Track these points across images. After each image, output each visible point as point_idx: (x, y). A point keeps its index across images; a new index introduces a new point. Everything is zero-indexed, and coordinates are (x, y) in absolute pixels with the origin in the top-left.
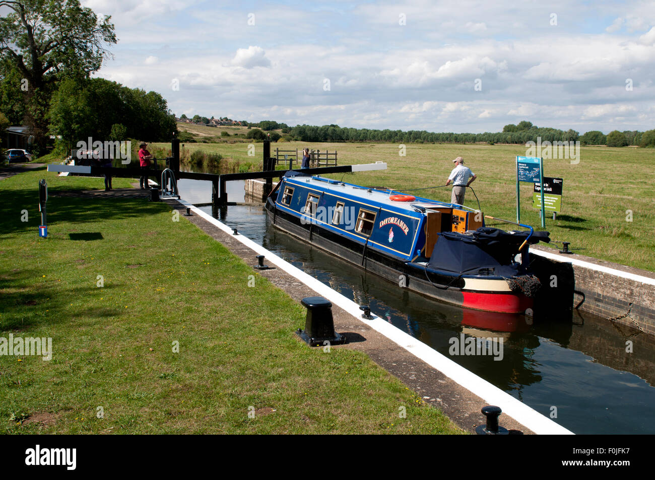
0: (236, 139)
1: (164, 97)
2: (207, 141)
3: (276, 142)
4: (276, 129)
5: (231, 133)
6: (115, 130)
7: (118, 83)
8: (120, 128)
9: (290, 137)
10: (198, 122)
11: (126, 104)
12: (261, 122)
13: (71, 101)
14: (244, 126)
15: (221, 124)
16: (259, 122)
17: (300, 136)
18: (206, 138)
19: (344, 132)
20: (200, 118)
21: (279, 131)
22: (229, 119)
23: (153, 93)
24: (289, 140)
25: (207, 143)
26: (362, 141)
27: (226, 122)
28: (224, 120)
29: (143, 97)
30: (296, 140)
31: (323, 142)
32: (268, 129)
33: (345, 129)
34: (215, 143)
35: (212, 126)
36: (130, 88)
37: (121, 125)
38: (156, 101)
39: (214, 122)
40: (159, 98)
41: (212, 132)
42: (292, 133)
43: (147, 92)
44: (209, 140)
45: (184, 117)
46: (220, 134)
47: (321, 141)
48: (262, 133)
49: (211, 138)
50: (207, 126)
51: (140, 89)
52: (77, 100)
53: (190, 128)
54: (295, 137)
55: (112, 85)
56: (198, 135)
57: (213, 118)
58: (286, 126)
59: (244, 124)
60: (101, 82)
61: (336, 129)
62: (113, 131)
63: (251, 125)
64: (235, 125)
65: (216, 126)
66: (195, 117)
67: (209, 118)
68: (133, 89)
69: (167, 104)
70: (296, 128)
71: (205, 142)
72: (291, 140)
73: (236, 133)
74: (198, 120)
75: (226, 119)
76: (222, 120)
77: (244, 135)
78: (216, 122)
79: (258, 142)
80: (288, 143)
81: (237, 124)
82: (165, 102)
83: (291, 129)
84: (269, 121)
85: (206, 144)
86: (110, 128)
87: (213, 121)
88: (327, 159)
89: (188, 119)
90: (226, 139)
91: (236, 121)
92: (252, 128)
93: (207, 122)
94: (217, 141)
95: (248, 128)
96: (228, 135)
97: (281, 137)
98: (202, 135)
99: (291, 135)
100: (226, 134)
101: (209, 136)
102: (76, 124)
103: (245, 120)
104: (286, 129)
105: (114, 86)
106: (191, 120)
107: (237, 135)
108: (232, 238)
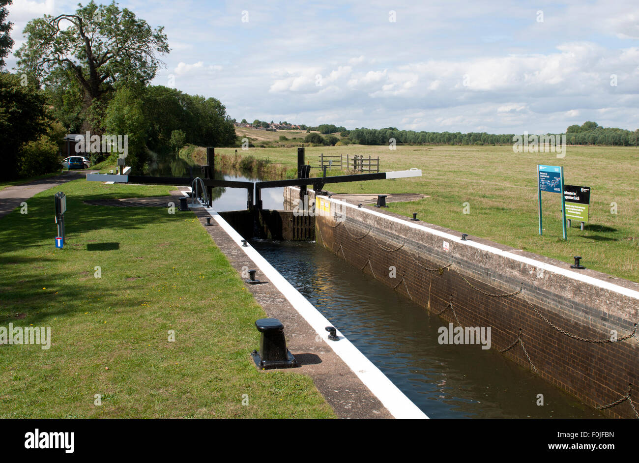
0: (294, 143)
1: (223, 104)
2: (265, 145)
3: (334, 145)
4: (335, 132)
5: (290, 137)
6: (175, 136)
7: (178, 90)
8: (180, 134)
9: (348, 141)
10: (258, 126)
11: (185, 111)
12: (320, 126)
13: (126, 109)
14: (303, 130)
15: (281, 128)
16: (318, 126)
17: (358, 139)
18: (264, 143)
19: (402, 135)
20: (260, 122)
21: (337, 135)
22: (288, 123)
23: (212, 100)
24: (346, 144)
25: (264, 147)
26: (420, 143)
27: (286, 126)
28: (283, 125)
29: (202, 104)
30: (354, 143)
31: (381, 145)
32: (326, 133)
33: (404, 131)
34: (273, 147)
35: (271, 130)
36: (190, 95)
37: (181, 130)
38: (215, 107)
39: (274, 127)
40: (218, 104)
41: (271, 137)
42: (349, 136)
43: (207, 99)
44: (267, 144)
45: (244, 121)
46: (278, 139)
47: (379, 144)
48: (319, 137)
49: (269, 142)
50: (267, 130)
51: (200, 95)
52: (132, 109)
53: (250, 133)
54: (353, 140)
55: (172, 93)
56: (257, 139)
57: (272, 122)
58: (345, 130)
59: (303, 128)
60: (161, 90)
61: (394, 132)
62: (173, 137)
63: (310, 129)
64: (294, 129)
65: (275, 130)
66: (254, 122)
67: (269, 122)
68: (192, 96)
69: (226, 110)
70: (354, 131)
71: (262, 147)
72: (349, 143)
73: (294, 137)
74: (258, 124)
75: (286, 123)
76: (281, 124)
77: (301, 139)
78: (276, 126)
79: (315, 146)
80: (345, 147)
81: (296, 128)
82: (224, 108)
83: (349, 132)
84: (327, 125)
85: (264, 148)
86: (170, 134)
87: (272, 126)
88: (370, 165)
89: (248, 124)
90: (284, 143)
91: (295, 125)
92: (311, 132)
93: (266, 126)
94: (275, 146)
95: (307, 132)
96: (287, 139)
97: (339, 140)
98: (261, 139)
99: (349, 139)
100: (284, 139)
101: (268, 140)
102: (131, 133)
103: (304, 124)
104: (344, 132)
105: (174, 93)
106: (251, 124)
107: (295, 139)
108: (240, 249)
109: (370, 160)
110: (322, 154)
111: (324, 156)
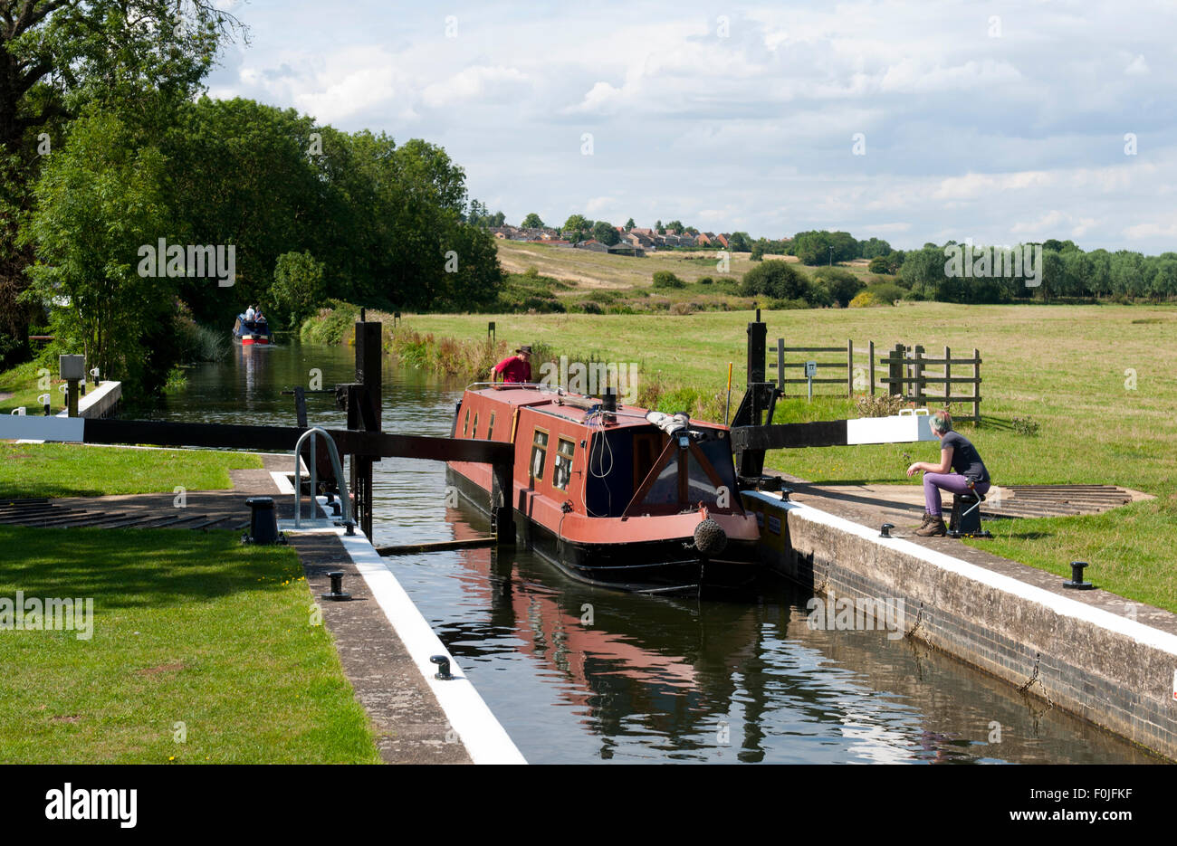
0: (702, 298)
1: (455, 161)
2: (601, 305)
3: (844, 304)
4: (851, 259)
5: (689, 275)
6: (287, 273)
7: (301, 116)
8: (305, 265)
9: (895, 288)
10: (582, 238)
11: (326, 184)
12: (799, 236)
13: (103, 184)
14: (737, 249)
15: (660, 245)
16: (790, 236)
17: (933, 284)
18: (598, 296)
19: (1092, 267)
20: (587, 225)
21: (859, 269)
22: (685, 225)
23: (420, 147)
24: (890, 299)
25: (598, 311)
27: (677, 237)
28: (670, 232)
29: (386, 162)
30: (919, 298)
31: (1016, 303)
32: (820, 260)
33: (1100, 254)
34: (629, 311)
35: (627, 253)
36: (341, 130)
37: (307, 254)
38: (428, 173)
39: (636, 239)
40: (439, 163)
41: (625, 275)
42: (901, 273)
43: (400, 143)
44: (609, 302)
45: (534, 222)
46: (648, 281)
47: (1007, 302)
48: (793, 275)
49: (617, 294)
50: (612, 252)
51: (376, 132)
52: (125, 183)
53: (551, 262)
54: (916, 287)
55: (280, 123)
56: (574, 283)
57: (631, 224)
58: (885, 249)
59: (739, 243)
60: (242, 113)
61: (1061, 256)
62: (281, 277)
63: (763, 247)
64: (706, 246)
65: (640, 253)
66: (569, 223)
67: (619, 223)
68: (351, 134)
69: (467, 183)
70: (918, 254)
71: (591, 310)
72: (899, 297)
73: (705, 276)
74: (582, 232)
75: (678, 227)
76: (662, 231)
77: (731, 282)
78: (643, 239)
79: (776, 308)
80: (886, 310)
81: (714, 244)
82: (458, 176)
83: (901, 257)
84: (825, 233)
85: (594, 316)
86: (271, 266)
87: (631, 236)
88: (948, 380)
89: (547, 229)
90: (669, 296)
91: (709, 235)
92: (767, 257)
93: (610, 238)
94: (635, 307)
95: (753, 258)
96: (679, 285)
97: (863, 286)
98: (590, 283)
99: (899, 282)
100: (669, 282)
101: (614, 286)
102: (120, 263)
103: (740, 230)
104: (885, 259)
105: (289, 123)
106: (558, 231)
107: (708, 281)
108: (423, 691)
109: (948, 362)
110: (781, 342)
111: (787, 345)
